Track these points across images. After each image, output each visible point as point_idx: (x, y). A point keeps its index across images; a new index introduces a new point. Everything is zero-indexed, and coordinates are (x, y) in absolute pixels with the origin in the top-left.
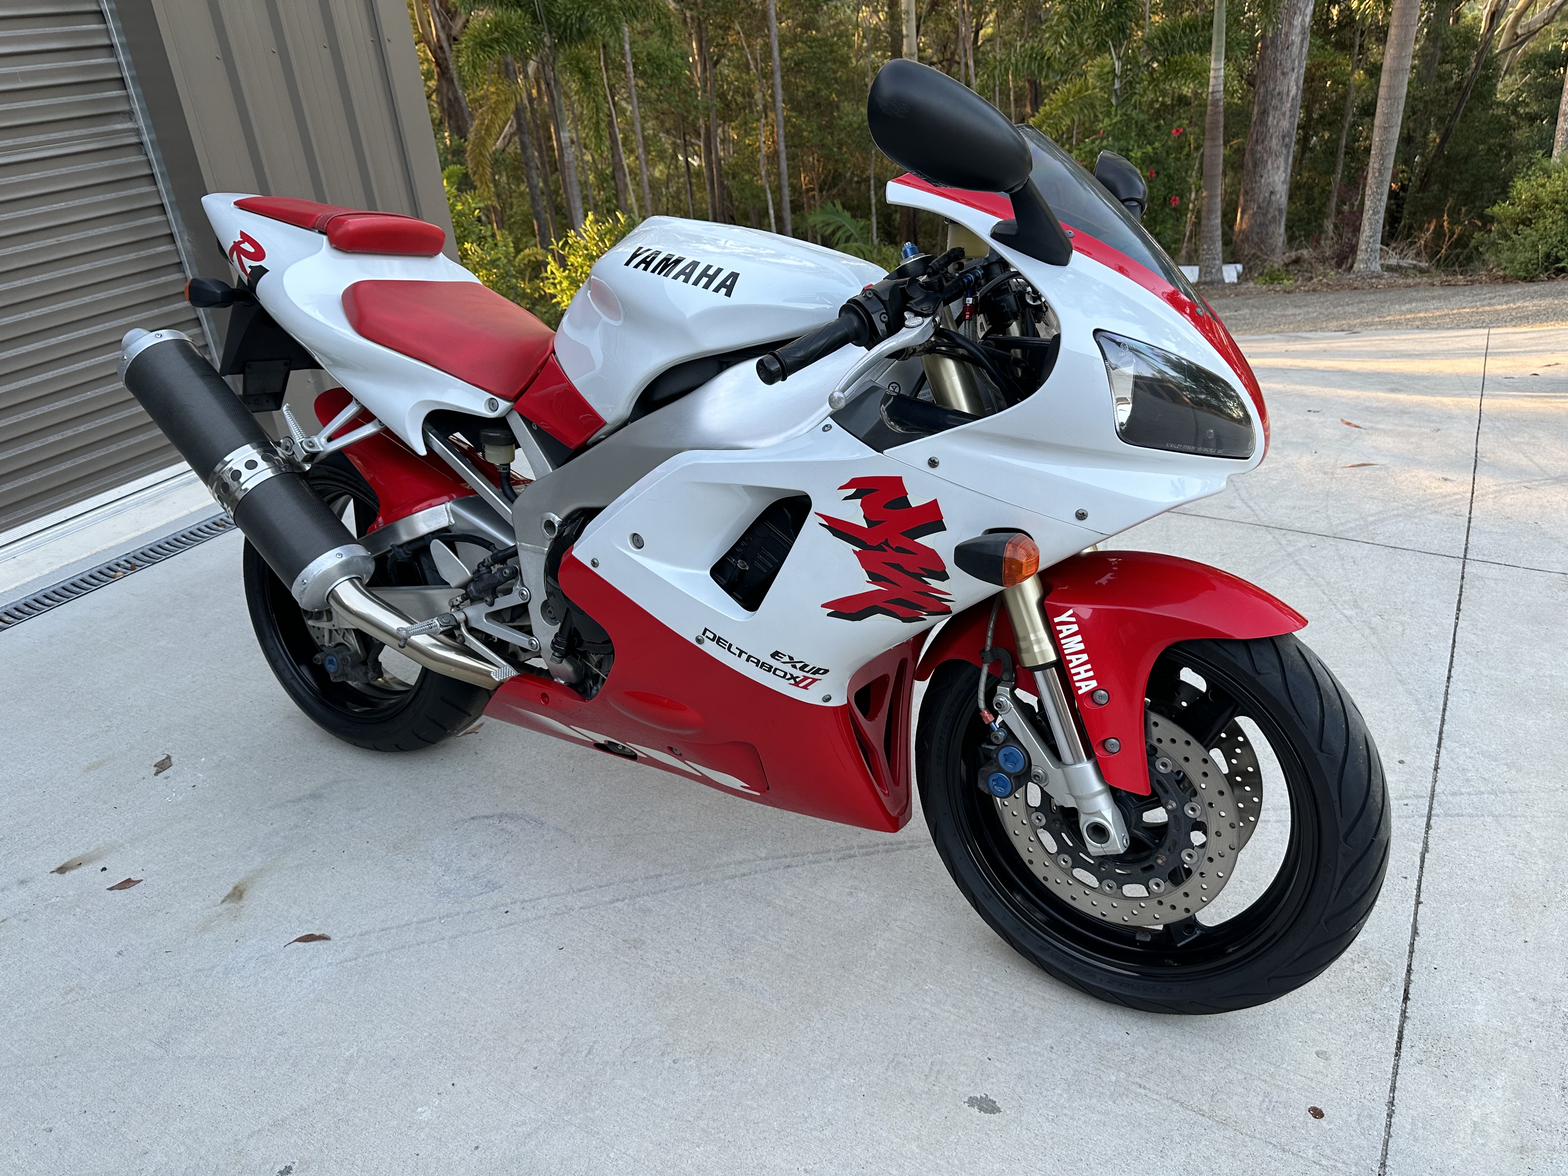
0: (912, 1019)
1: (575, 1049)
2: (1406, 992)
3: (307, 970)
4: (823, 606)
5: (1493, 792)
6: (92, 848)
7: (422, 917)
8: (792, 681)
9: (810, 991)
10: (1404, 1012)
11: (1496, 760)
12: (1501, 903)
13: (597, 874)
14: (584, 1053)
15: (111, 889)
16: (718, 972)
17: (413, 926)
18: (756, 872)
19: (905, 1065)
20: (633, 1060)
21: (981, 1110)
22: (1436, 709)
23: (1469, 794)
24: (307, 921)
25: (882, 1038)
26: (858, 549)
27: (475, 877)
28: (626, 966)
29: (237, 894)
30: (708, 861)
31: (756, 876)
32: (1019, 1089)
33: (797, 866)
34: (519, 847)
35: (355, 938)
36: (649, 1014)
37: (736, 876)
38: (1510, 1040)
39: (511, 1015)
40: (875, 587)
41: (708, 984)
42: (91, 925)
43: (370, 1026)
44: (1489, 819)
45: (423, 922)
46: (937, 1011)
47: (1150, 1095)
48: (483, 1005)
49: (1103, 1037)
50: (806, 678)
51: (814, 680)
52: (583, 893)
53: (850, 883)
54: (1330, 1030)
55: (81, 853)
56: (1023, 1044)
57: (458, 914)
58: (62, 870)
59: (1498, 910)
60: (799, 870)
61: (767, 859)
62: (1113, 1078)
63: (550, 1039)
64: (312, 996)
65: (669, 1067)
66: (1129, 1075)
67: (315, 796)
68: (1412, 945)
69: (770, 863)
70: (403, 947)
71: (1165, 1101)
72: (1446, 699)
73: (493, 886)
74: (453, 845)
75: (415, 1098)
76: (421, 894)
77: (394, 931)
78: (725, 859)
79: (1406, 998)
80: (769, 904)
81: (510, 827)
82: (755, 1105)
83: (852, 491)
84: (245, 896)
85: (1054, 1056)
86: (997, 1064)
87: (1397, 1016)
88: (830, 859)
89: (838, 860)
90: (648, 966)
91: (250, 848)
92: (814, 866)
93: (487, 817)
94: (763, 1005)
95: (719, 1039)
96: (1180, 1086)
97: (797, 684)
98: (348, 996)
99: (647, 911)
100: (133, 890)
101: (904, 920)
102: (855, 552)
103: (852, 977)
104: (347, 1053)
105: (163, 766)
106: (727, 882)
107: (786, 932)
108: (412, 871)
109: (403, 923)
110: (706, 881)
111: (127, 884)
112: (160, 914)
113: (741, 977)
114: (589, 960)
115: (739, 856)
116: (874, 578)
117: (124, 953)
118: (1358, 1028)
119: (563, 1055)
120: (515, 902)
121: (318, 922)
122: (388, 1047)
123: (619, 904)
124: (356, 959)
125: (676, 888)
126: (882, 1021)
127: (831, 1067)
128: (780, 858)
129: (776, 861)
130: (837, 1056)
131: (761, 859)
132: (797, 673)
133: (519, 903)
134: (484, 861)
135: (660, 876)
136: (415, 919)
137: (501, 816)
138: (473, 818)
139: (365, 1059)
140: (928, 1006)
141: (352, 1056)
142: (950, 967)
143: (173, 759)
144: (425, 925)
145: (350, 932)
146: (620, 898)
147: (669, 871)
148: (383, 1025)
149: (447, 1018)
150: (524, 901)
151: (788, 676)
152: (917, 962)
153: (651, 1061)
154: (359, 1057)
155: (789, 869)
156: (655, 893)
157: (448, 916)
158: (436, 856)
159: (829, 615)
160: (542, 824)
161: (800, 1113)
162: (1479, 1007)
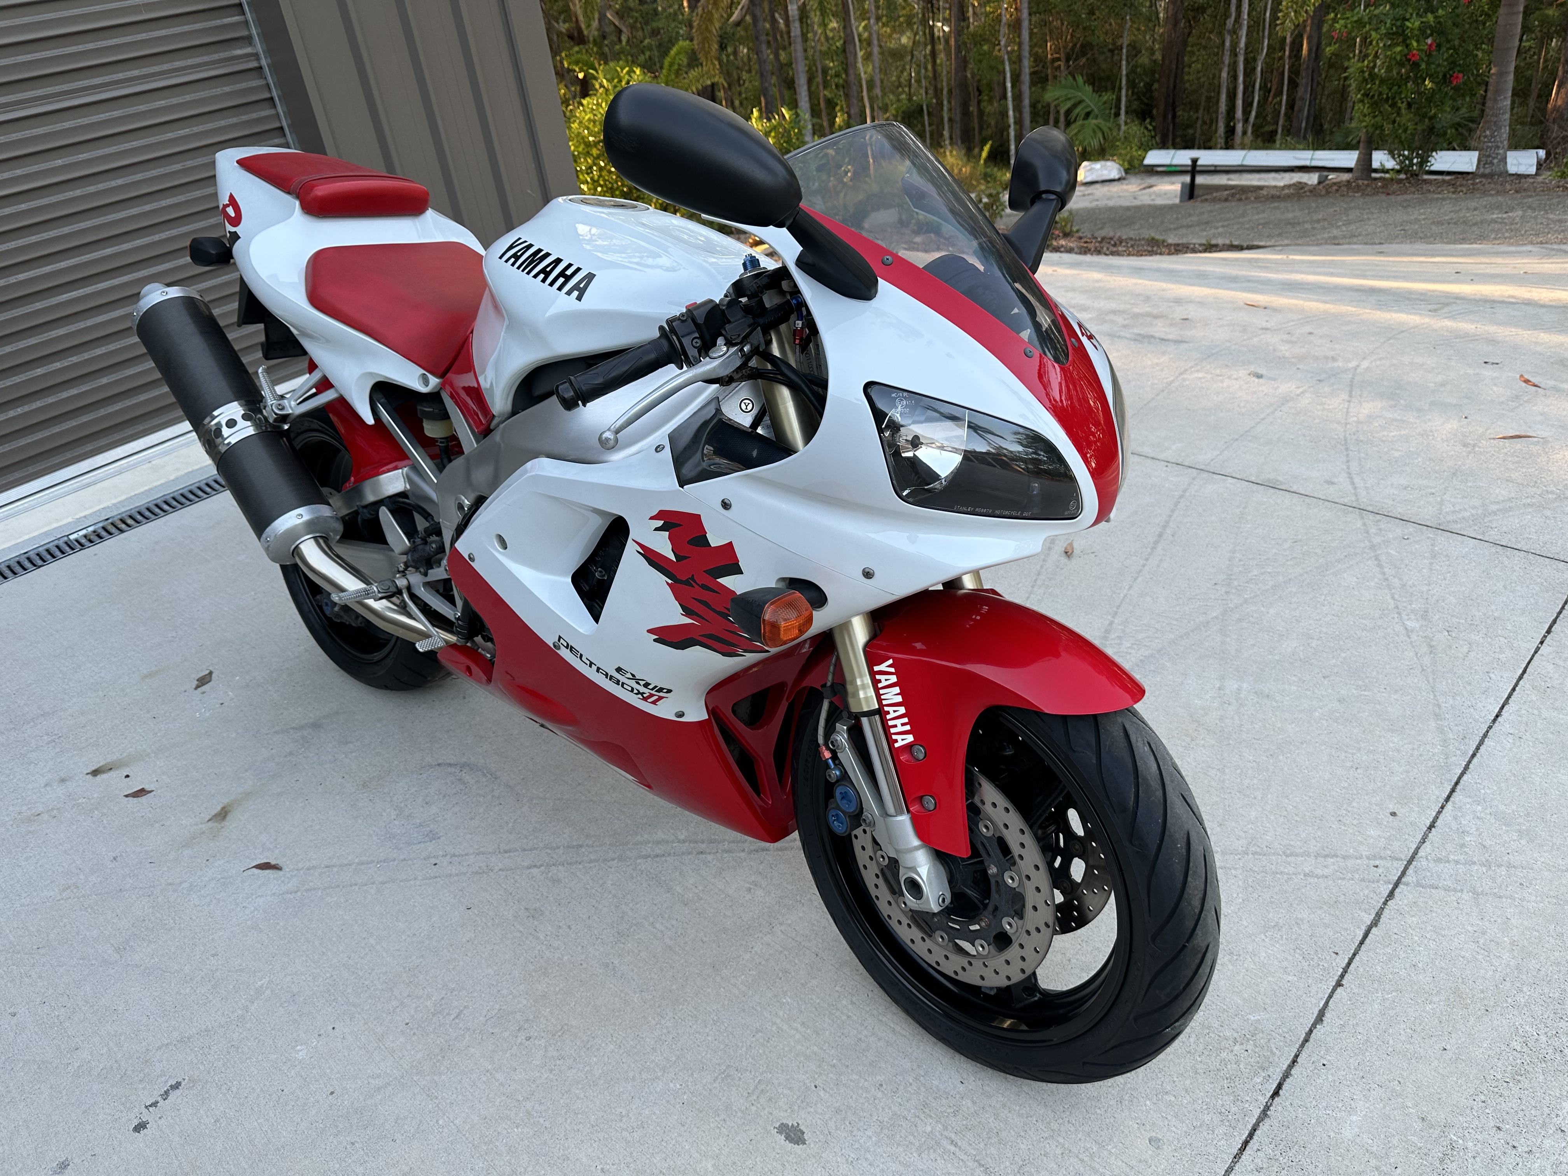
0: (758, 1031)
1: (447, 1011)
2: (1279, 1086)
3: (254, 897)
4: (649, 631)
5: (1488, 864)
6: (125, 754)
7: (364, 858)
8: (640, 696)
9: (674, 987)
10: (1267, 1108)
11: (1507, 825)
12: (1436, 999)
13: (526, 837)
14: (452, 1017)
15: (127, 796)
16: (597, 954)
17: (353, 867)
18: (669, 855)
19: (734, 1079)
20: (491, 1031)
21: (787, 1138)
22: (1464, 754)
23: (1457, 862)
24: (269, 849)
25: (722, 1047)
26: (670, 581)
27: (421, 825)
28: (519, 935)
29: (222, 815)
30: (630, 837)
31: (668, 859)
32: (832, 1124)
33: (710, 853)
34: (468, 800)
35: (302, 872)
36: (522, 987)
37: (649, 856)
38: (1373, 1162)
39: (404, 968)
40: (688, 621)
41: (585, 965)
42: (101, 829)
43: (286, 960)
44: (1466, 896)
45: (363, 864)
46: (785, 1027)
47: (958, 1153)
48: (384, 954)
49: (936, 1083)
50: (651, 695)
51: (660, 698)
52: (507, 855)
53: (753, 878)
54: (1176, 1116)
55: (115, 758)
56: (855, 1077)
57: (394, 860)
58: (95, 773)
59: (1428, 1007)
60: (710, 857)
61: (684, 842)
62: (929, 1129)
63: (429, 997)
64: (249, 923)
65: (520, 1044)
66: (946, 1128)
67: (316, 726)
68: (1311, 1031)
69: (685, 847)
70: (338, 886)
71: (970, 1164)
72: (1481, 743)
73: (433, 837)
74: (413, 790)
75: (298, 1036)
76: (370, 835)
77: (335, 869)
78: (646, 836)
79: (1276, 1093)
80: (669, 890)
81: (467, 778)
82: (582, 1096)
83: (660, 523)
84: (228, 818)
85: (880, 1095)
86: (822, 1093)
87: (1257, 1112)
88: (743, 850)
89: (750, 853)
90: (538, 938)
91: (246, 771)
92: (726, 855)
93: (451, 765)
94: (626, 994)
95: (574, 1023)
96: (992, 1150)
97: (645, 699)
98: (278, 927)
99: (556, 881)
100: (143, 799)
101: (790, 925)
102: (668, 583)
103: (718, 979)
104: (259, 983)
105: (203, 681)
106: (639, 861)
107: (674, 922)
108: (370, 811)
109: (346, 862)
110: (621, 858)
111: (141, 793)
112: (157, 825)
113: (616, 962)
114: (489, 924)
115: (660, 835)
116: (687, 611)
117: (119, 859)
118: (1207, 1118)
119: (434, 1015)
120: (446, 856)
121: (277, 851)
122: (293, 983)
123: (534, 871)
124: (296, 892)
125: (591, 862)
126: (730, 1029)
127: (664, 1069)
128: (696, 842)
129: (692, 845)
130: (674, 1059)
131: (679, 842)
132: (642, 689)
133: (448, 857)
134: (434, 809)
135: (581, 846)
136: (357, 860)
137: (463, 765)
138: (439, 765)
139: (272, 991)
140: (778, 1021)
141: (261, 986)
142: (815, 982)
143: (214, 675)
144: (363, 867)
145: (300, 865)
146: (538, 864)
147: (591, 843)
148: (297, 960)
149: (351, 962)
150: (454, 855)
151: (635, 691)
152: (786, 971)
153: (507, 1034)
154: (267, 988)
155: (701, 856)
156: (571, 864)
157: (384, 861)
158: (395, 799)
159: (655, 640)
160: (496, 778)
161: (619, 1110)
162: (1354, 1118)
